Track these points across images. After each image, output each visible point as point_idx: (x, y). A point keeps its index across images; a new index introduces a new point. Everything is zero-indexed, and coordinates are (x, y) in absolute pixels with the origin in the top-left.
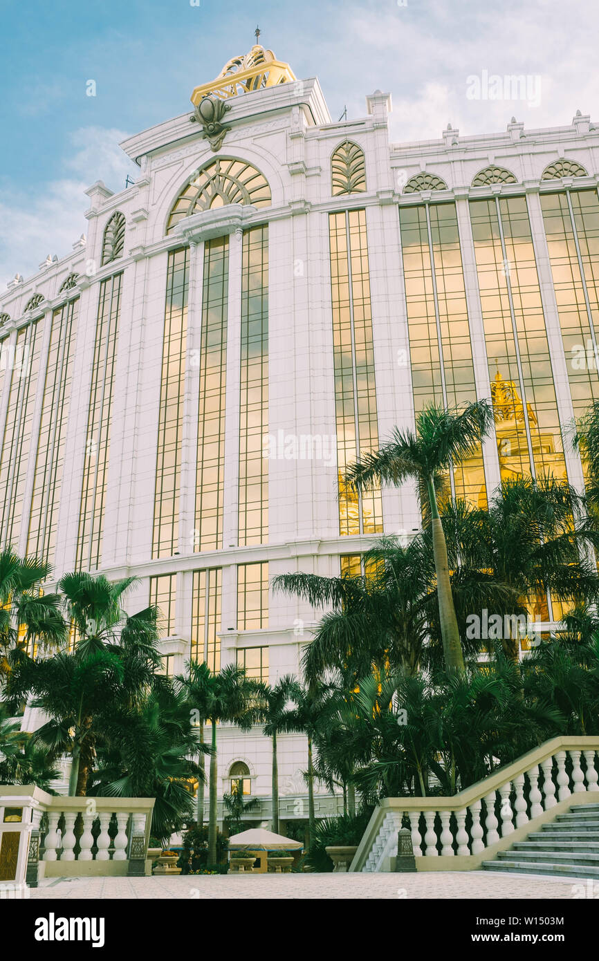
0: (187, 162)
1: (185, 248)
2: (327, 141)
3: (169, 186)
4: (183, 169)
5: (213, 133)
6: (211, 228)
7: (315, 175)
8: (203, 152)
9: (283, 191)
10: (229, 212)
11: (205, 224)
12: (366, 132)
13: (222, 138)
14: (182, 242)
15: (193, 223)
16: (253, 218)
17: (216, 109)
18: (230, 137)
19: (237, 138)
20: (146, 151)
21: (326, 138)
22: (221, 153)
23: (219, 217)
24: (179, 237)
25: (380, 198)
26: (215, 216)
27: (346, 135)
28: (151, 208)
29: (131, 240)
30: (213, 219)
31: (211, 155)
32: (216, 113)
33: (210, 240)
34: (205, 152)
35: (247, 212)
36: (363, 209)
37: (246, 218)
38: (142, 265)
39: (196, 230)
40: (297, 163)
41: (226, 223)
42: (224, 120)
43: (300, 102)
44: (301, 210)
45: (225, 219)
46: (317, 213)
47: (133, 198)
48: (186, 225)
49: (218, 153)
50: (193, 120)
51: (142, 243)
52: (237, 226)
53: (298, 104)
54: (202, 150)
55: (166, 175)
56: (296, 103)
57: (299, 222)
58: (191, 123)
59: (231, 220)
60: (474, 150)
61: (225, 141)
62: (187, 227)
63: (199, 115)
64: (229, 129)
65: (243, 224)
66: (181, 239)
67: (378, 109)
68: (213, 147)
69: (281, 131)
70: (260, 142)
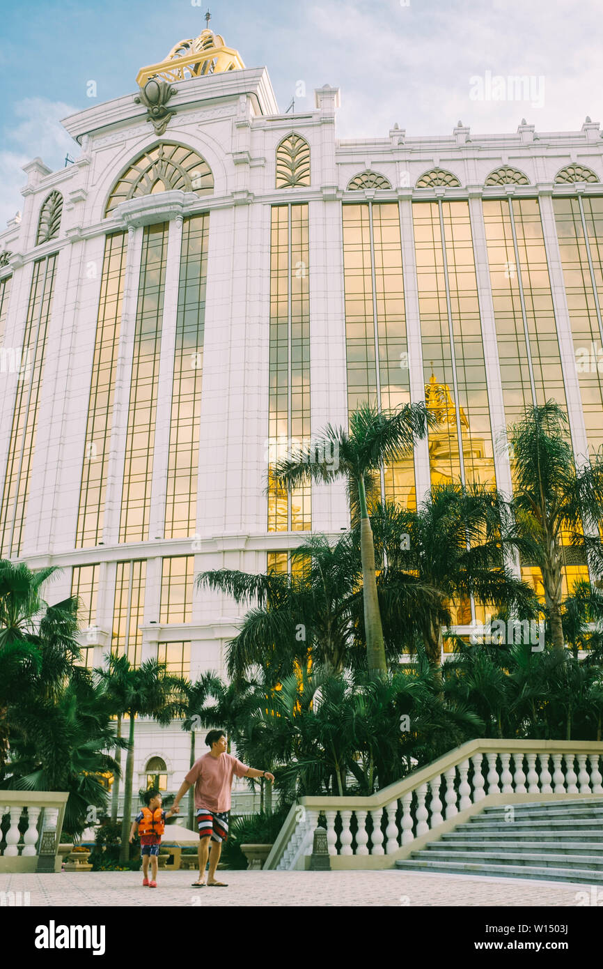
0: (130, 144)
1: (123, 232)
2: (274, 132)
3: (110, 168)
4: (125, 150)
5: (158, 117)
6: (151, 213)
7: (260, 166)
9: (227, 180)
10: (170, 199)
11: (145, 209)
12: (313, 126)
13: (167, 122)
14: (121, 226)
15: (132, 207)
16: (195, 206)
17: (162, 91)
18: (175, 121)
19: (181, 123)
20: (87, 130)
21: (272, 129)
22: (165, 137)
23: (159, 203)
24: (117, 221)
25: (324, 193)
26: (155, 201)
27: (293, 127)
28: (90, 189)
29: (68, 221)
30: (153, 204)
31: (154, 138)
32: (162, 96)
33: (149, 226)
34: (148, 135)
35: (189, 200)
36: (306, 203)
37: (187, 205)
38: (78, 248)
39: (135, 214)
40: (241, 153)
41: (167, 209)
42: (169, 104)
43: (248, 90)
44: (243, 201)
45: (166, 205)
46: (260, 204)
47: (72, 177)
48: (125, 209)
49: (162, 137)
50: (138, 102)
51: (80, 224)
52: (178, 213)
53: (246, 93)
54: (144, 134)
55: (107, 156)
56: (244, 91)
57: (241, 213)
58: (135, 104)
59: (172, 207)
60: (420, 151)
61: (169, 125)
62: (126, 211)
63: (144, 97)
64: (174, 113)
65: (184, 211)
66: (119, 223)
67: (326, 103)
68: (157, 131)
69: (227, 119)
70: (205, 128)
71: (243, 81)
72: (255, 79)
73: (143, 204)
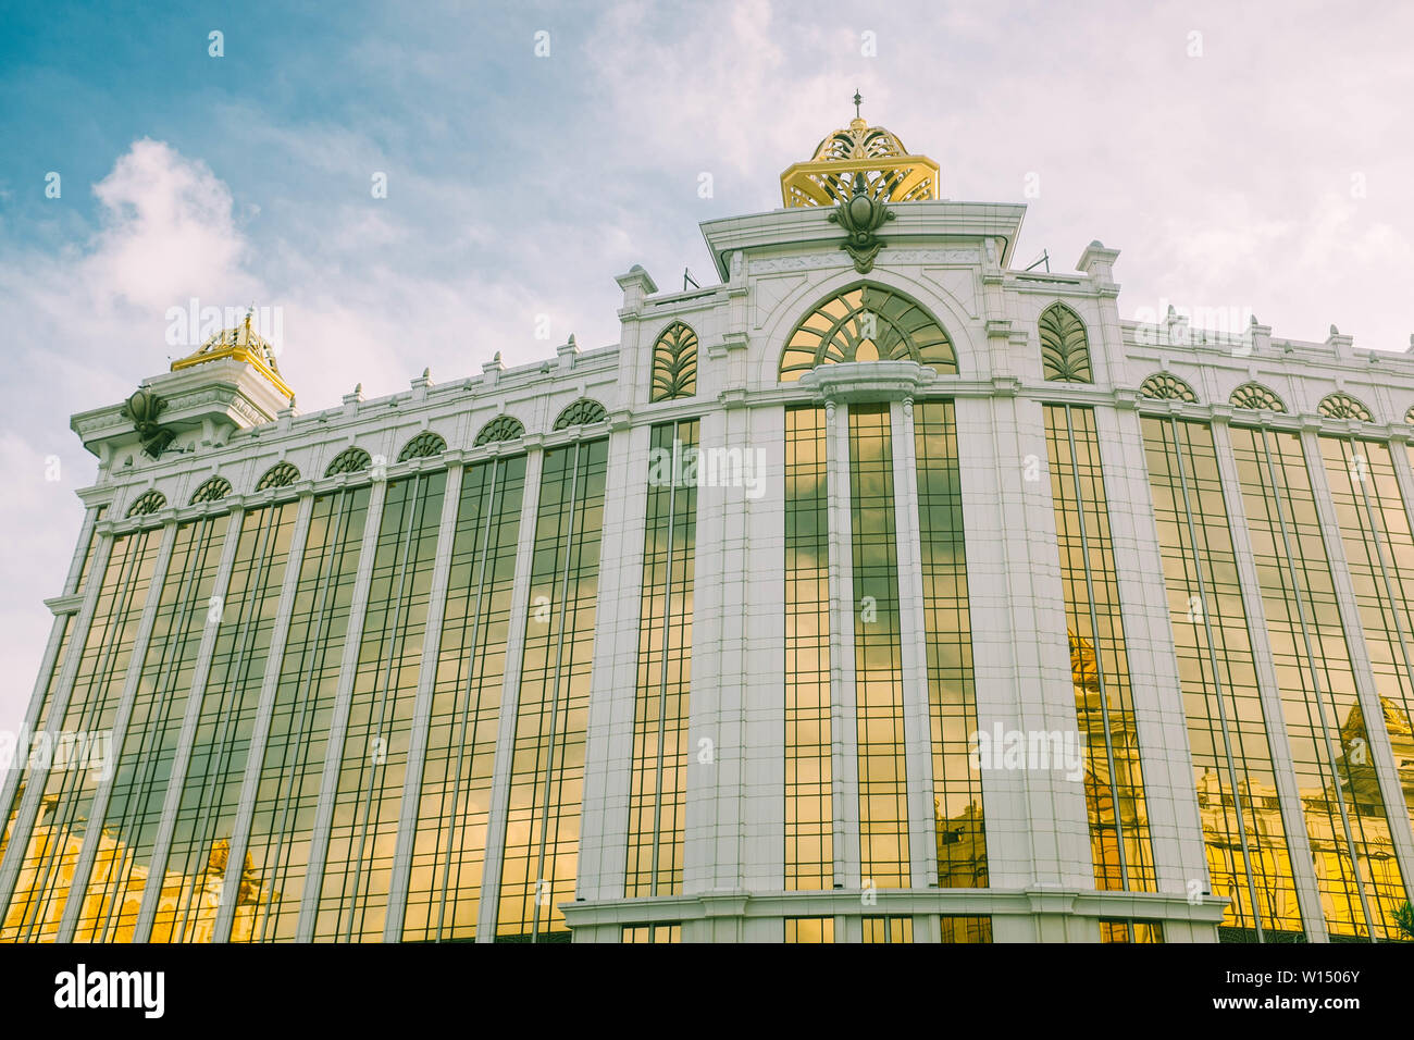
0: (815, 278)
1: (816, 406)
2: (1033, 297)
3: (783, 308)
4: (808, 287)
5: (862, 247)
6: (870, 388)
7: (1022, 343)
8: (843, 270)
9: (975, 358)
10: (901, 372)
11: (860, 381)
12: (1087, 297)
13: (874, 256)
14: (815, 399)
15: (841, 375)
16: (934, 387)
17: (876, 213)
18: (885, 257)
19: (895, 261)
20: (743, 245)
21: (1031, 293)
22: (874, 276)
23: (885, 376)
24: (809, 390)
26: (878, 372)
27: (1059, 295)
28: (751, 333)
29: (710, 380)
30: (875, 376)
31: (856, 277)
32: (874, 220)
33: (857, 404)
34: (845, 270)
35: (926, 377)
36: (1091, 407)
37: (923, 385)
38: (739, 418)
39: (843, 386)
40: (1001, 322)
41: (895, 386)
42: (880, 232)
43: (998, 233)
44: (1001, 391)
45: (894, 380)
46: (1028, 399)
47: (712, 308)
48: (830, 376)
49: (867, 277)
50: (833, 220)
52: (908, 394)
53: (995, 236)
54: (838, 268)
55: (778, 288)
56: (992, 233)
57: (1003, 408)
58: (827, 223)
59: (903, 384)
61: (877, 260)
62: (831, 379)
63: (847, 214)
64: (884, 245)
65: (918, 393)
66: (812, 393)
67: (1101, 267)
68: (860, 266)
69: (968, 267)
70: (937, 276)
71: (993, 219)
72: (1012, 220)
73: (858, 373)
